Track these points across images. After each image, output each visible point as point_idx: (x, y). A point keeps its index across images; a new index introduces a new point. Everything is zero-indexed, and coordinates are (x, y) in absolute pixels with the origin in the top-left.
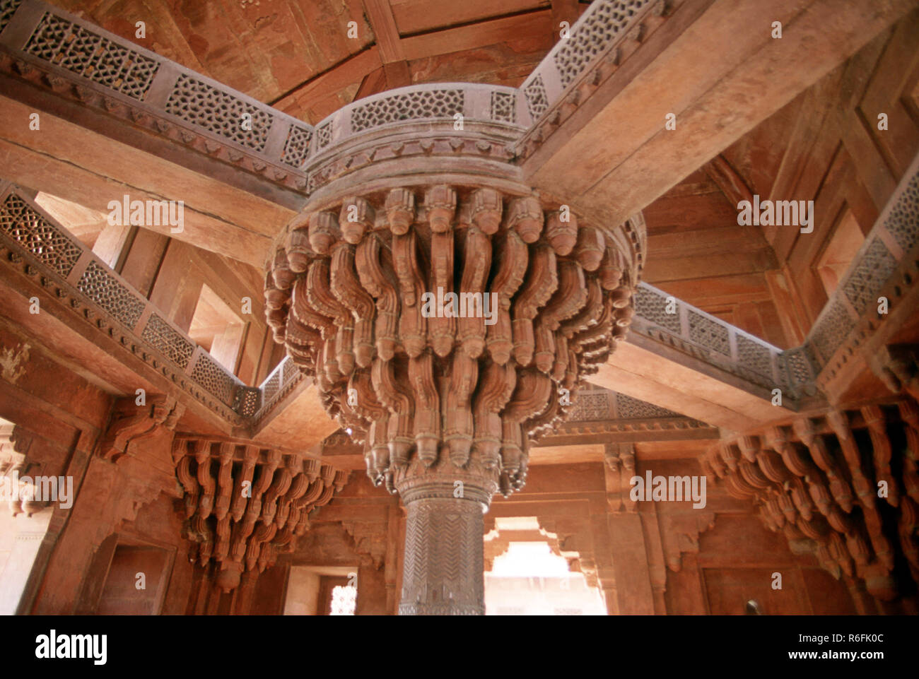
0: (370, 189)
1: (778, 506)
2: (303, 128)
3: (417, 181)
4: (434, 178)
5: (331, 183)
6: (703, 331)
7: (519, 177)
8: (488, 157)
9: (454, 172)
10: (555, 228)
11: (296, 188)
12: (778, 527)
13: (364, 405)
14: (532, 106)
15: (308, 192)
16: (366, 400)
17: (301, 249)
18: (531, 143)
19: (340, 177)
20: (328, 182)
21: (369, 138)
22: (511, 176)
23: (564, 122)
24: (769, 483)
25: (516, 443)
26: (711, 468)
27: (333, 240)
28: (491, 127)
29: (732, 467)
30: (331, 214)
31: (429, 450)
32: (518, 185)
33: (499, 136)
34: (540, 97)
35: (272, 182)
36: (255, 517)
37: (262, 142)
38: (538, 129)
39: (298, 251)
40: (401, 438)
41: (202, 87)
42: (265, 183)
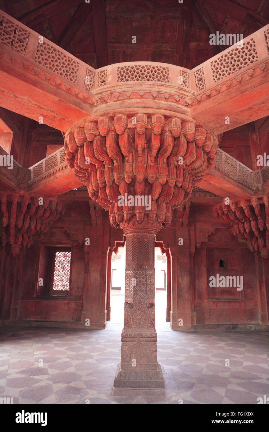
0: (129, 112)
1: (239, 227)
2: (92, 71)
3: (150, 111)
4: (157, 111)
5: (108, 104)
6: (229, 164)
7: (189, 114)
8: (179, 104)
9: (165, 109)
10: (198, 135)
11: (91, 103)
12: (237, 234)
13: (113, 197)
14: (197, 82)
15: (96, 105)
16: (114, 195)
17: (92, 131)
18: (196, 100)
19: (113, 102)
20: (107, 102)
21: (128, 86)
22: (186, 113)
23: (212, 97)
24: (238, 219)
25: (170, 214)
26: (217, 212)
27: (109, 130)
28: (181, 90)
29: (226, 212)
30: (109, 119)
31: (141, 217)
32: (188, 117)
33: (183, 94)
34: (201, 79)
35: (81, 99)
36: (27, 226)
37: (75, 78)
38: (201, 96)
39: (91, 132)
40: (129, 212)
41: (49, 47)
42: (79, 100)
